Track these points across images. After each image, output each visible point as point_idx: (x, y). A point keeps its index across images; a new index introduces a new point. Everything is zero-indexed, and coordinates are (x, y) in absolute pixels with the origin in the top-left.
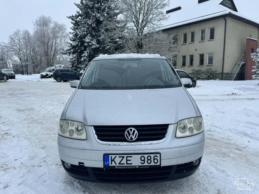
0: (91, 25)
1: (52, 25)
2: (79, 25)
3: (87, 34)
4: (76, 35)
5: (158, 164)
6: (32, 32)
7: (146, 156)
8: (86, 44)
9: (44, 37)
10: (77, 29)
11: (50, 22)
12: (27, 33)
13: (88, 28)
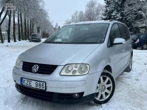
0: (118, 3)
1: (96, 6)
2: (110, 4)
3: (114, 10)
4: (107, 11)
5: (44, 89)
6: (84, 12)
7: (38, 82)
8: (112, 17)
9: (91, 15)
10: (108, 6)
11: (95, 4)
12: (81, 12)
13: (115, 5)
